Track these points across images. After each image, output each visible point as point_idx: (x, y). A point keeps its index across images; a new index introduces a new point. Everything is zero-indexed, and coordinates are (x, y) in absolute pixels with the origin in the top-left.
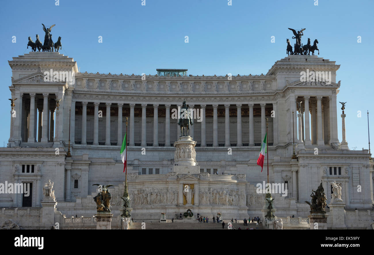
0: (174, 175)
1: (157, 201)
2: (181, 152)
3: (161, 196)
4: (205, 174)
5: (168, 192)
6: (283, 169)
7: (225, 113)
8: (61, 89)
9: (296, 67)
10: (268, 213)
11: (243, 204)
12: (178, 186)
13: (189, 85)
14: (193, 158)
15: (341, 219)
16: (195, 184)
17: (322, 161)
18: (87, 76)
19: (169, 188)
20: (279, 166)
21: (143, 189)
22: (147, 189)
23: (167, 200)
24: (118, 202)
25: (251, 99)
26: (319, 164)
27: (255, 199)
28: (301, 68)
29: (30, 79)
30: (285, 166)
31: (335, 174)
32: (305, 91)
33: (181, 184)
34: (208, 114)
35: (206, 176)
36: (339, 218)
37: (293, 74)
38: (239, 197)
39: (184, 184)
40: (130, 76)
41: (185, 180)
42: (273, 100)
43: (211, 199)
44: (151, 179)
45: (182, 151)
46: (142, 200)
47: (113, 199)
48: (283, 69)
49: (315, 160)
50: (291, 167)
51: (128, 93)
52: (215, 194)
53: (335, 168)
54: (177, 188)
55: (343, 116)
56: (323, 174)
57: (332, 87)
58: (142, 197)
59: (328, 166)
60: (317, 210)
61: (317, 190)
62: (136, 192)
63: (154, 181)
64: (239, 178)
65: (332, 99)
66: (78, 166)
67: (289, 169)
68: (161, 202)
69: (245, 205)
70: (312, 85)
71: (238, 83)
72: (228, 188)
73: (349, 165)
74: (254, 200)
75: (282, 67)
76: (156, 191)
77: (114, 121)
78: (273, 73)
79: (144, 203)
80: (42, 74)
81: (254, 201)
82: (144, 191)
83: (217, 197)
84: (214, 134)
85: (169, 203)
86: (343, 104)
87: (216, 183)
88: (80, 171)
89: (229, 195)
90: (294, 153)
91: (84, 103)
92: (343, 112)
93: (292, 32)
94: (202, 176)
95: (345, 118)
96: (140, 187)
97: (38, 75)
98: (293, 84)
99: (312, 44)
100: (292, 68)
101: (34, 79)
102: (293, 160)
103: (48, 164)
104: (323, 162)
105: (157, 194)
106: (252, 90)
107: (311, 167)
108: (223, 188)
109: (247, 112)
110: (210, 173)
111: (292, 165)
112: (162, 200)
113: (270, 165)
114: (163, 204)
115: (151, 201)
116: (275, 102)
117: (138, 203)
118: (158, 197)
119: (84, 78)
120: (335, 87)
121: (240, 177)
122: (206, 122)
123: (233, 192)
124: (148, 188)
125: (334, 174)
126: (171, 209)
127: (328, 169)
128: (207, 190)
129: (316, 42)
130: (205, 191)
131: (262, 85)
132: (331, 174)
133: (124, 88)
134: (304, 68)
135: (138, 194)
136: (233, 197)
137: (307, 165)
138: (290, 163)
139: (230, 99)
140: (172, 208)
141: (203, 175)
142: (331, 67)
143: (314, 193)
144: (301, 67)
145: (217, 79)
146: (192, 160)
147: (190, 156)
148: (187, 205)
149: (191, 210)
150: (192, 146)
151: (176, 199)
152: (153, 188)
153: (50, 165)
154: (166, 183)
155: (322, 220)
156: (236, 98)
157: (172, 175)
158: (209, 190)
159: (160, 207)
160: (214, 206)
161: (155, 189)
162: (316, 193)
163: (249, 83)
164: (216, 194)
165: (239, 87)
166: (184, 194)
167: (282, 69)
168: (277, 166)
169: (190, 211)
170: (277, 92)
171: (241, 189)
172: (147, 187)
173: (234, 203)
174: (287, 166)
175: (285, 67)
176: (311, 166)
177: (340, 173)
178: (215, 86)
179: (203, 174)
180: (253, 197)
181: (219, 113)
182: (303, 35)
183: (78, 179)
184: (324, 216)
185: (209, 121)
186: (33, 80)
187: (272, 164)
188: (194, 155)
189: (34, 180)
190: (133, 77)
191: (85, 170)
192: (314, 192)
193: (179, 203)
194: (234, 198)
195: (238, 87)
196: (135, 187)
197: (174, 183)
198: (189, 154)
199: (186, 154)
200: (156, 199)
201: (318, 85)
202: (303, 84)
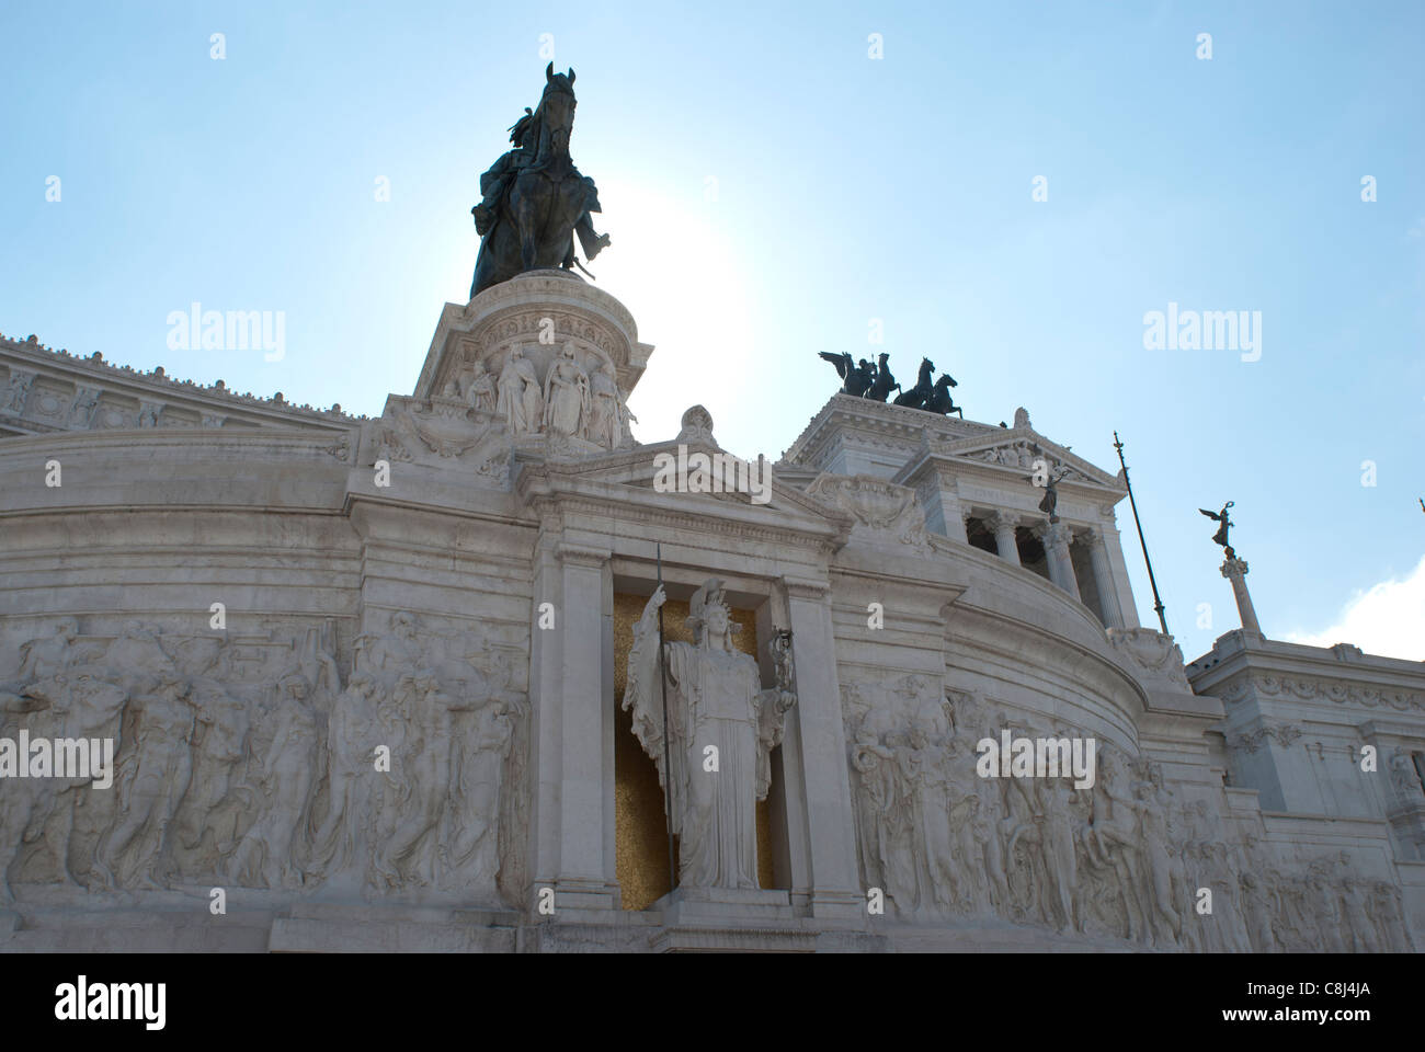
1: (121, 834)
3: (216, 745)
5: (344, 683)
17: (1360, 712)
19: (373, 624)
26: (1351, 733)
32: (999, 491)
48: (863, 426)
54: (497, 636)
55: (1237, 568)
57: (1100, 489)
59: (1400, 742)
65: (1106, 541)
68: (189, 860)
70: (1023, 466)
85: (342, 880)
92: (1230, 552)
98: (949, 450)
107: (1318, 743)
120: (1112, 492)
127: (1410, 762)
137: (1299, 726)
148: (705, 913)
152: (80, 617)
167: (859, 425)
176: (1315, 738)
202: (989, 454)
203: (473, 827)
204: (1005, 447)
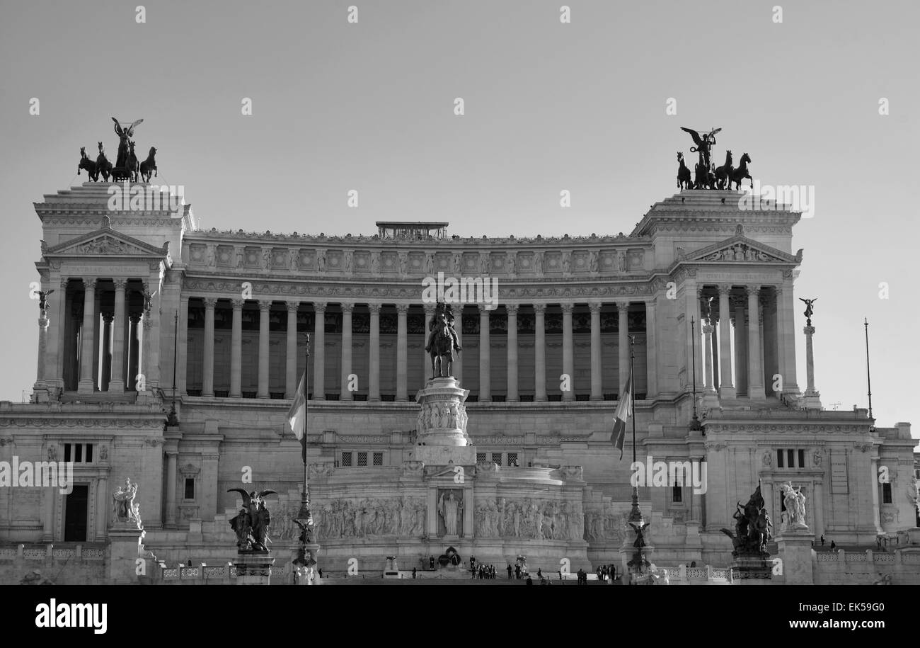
0: (417, 468)
1: (377, 529)
2: (433, 415)
3: (387, 517)
4: (488, 466)
5: (402, 506)
6: (670, 453)
7: (535, 323)
8: (155, 267)
9: (699, 217)
10: (634, 555)
11: (576, 536)
12: (425, 494)
13: (452, 260)
14: (460, 428)
15: (804, 572)
16: (466, 489)
17: (760, 435)
18: (216, 238)
19: (406, 498)
20: (660, 447)
21: (346, 500)
22: (353, 500)
23: (400, 526)
24: (286, 530)
25: (594, 292)
26: (753, 443)
27: (604, 524)
28: (711, 219)
29: (84, 244)
30: (674, 446)
31: (791, 464)
32: (721, 274)
33: (433, 488)
34: (496, 327)
35: (491, 470)
36: (799, 568)
37: (691, 233)
38: (567, 520)
39: (439, 489)
40: (316, 239)
41: (443, 480)
42: (646, 293)
43: (502, 524)
44: (362, 476)
45: (435, 411)
46: (343, 525)
47: (276, 524)
48: (670, 221)
49: (745, 432)
50: (688, 449)
51: (311, 278)
52: (511, 513)
53: (791, 452)
54: (422, 499)
55: (810, 330)
56: (763, 466)
57: (784, 264)
58: (341, 520)
59: (774, 447)
60: (748, 550)
61: (750, 503)
62: (329, 508)
63: (369, 481)
64: (568, 474)
65: (783, 292)
66: (195, 446)
67: (685, 454)
68: (386, 530)
69: (582, 537)
70: (735, 259)
71: (564, 255)
72: (541, 499)
73: (823, 444)
74: (602, 525)
75: (666, 217)
76: (374, 504)
77: (277, 343)
78: (646, 230)
79: (347, 533)
80: (111, 234)
81: (603, 529)
82: (346, 504)
83: (515, 519)
84: (509, 372)
85: (404, 534)
86: (809, 303)
87: (513, 486)
88: (199, 458)
89: (545, 514)
90: (695, 418)
91: (209, 300)
92: (809, 321)
93: (689, 135)
94: (482, 470)
95: (814, 337)
96: (338, 496)
97: (102, 235)
98: (692, 258)
99: (736, 165)
100: (690, 220)
101: (94, 245)
102: (691, 433)
103: (124, 442)
104: (762, 437)
105: (377, 513)
106: (597, 271)
107: (735, 449)
108: (531, 499)
109: (586, 321)
110: (500, 464)
111: (691, 445)
112: (389, 526)
113: (640, 444)
114: (389, 535)
115: (362, 528)
116: (651, 298)
117: (333, 532)
118: (381, 519)
119: (208, 244)
120: (791, 264)
121: (571, 474)
122: (491, 345)
123: (554, 507)
124: (356, 497)
125: (789, 467)
126: (410, 547)
127: (775, 454)
128: (492, 504)
129: (746, 158)
130: (488, 505)
131: (622, 259)
132: (781, 465)
133: (301, 266)
134: (719, 220)
135: (334, 512)
136: (554, 519)
137: (725, 443)
138: (684, 439)
139: (546, 290)
140: (411, 545)
141: (483, 468)
142: (782, 218)
143: (742, 511)
144: (711, 217)
145: (516, 245)
146: (457, 433)
147: (453, 423)
148: (447, 538)
149: (457, 549)
150: (457, 401)
151: (420, 522)
152: (367, 498)
153: (129, 446)
154: (398, 487)
155: (761, 573)
156: (561, 290)
157: (411, 468)
158: (498, 503)
159: (384, 542)
160: (509, 540)
161: (372, 501)
162: (746, 510)
163: (591, 254)
164: (514, 512)
165: (566, 263)
166: (439, 512)
167: (666, 221)
168: (653, 447)
169: (454, 551)
170: (655, 274)
171: (572, 500)
172: (353, 495)
173: (555, 532)
174: (679, 447)
175: (674, 217)
176: (734, 447)
177: (802, 464)
178: (511, 261)
179: (484, 466)
180: (600, 519)
181: (521, 324)
182: (715, 143)
183: (194, 476)
184: (764, 564)
185: (498, 343)
186: (91, 248)
187: (645, 443)
188: (463, 422)
189: (91, 479)
190: (322, 241)
191: (210, 457)
192: (742, 507)
193: (428, 531)
194: (554, 521)
195: (564, 263)
196: (325, 497)
197: (416, 486)
198: (452, 420)
199: (445, 420)
200: (375, 523)
201: (750, 259)
202: (715, 256)
203: (420, 526)
204: (727, 249)
